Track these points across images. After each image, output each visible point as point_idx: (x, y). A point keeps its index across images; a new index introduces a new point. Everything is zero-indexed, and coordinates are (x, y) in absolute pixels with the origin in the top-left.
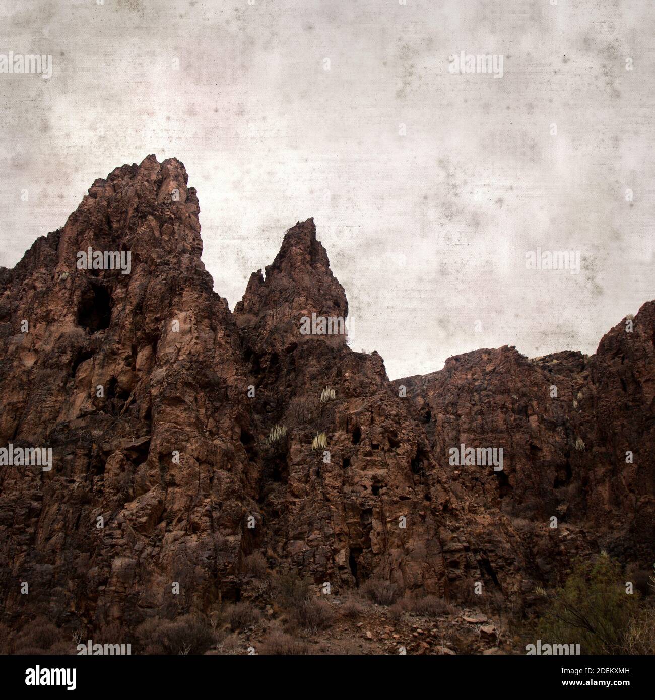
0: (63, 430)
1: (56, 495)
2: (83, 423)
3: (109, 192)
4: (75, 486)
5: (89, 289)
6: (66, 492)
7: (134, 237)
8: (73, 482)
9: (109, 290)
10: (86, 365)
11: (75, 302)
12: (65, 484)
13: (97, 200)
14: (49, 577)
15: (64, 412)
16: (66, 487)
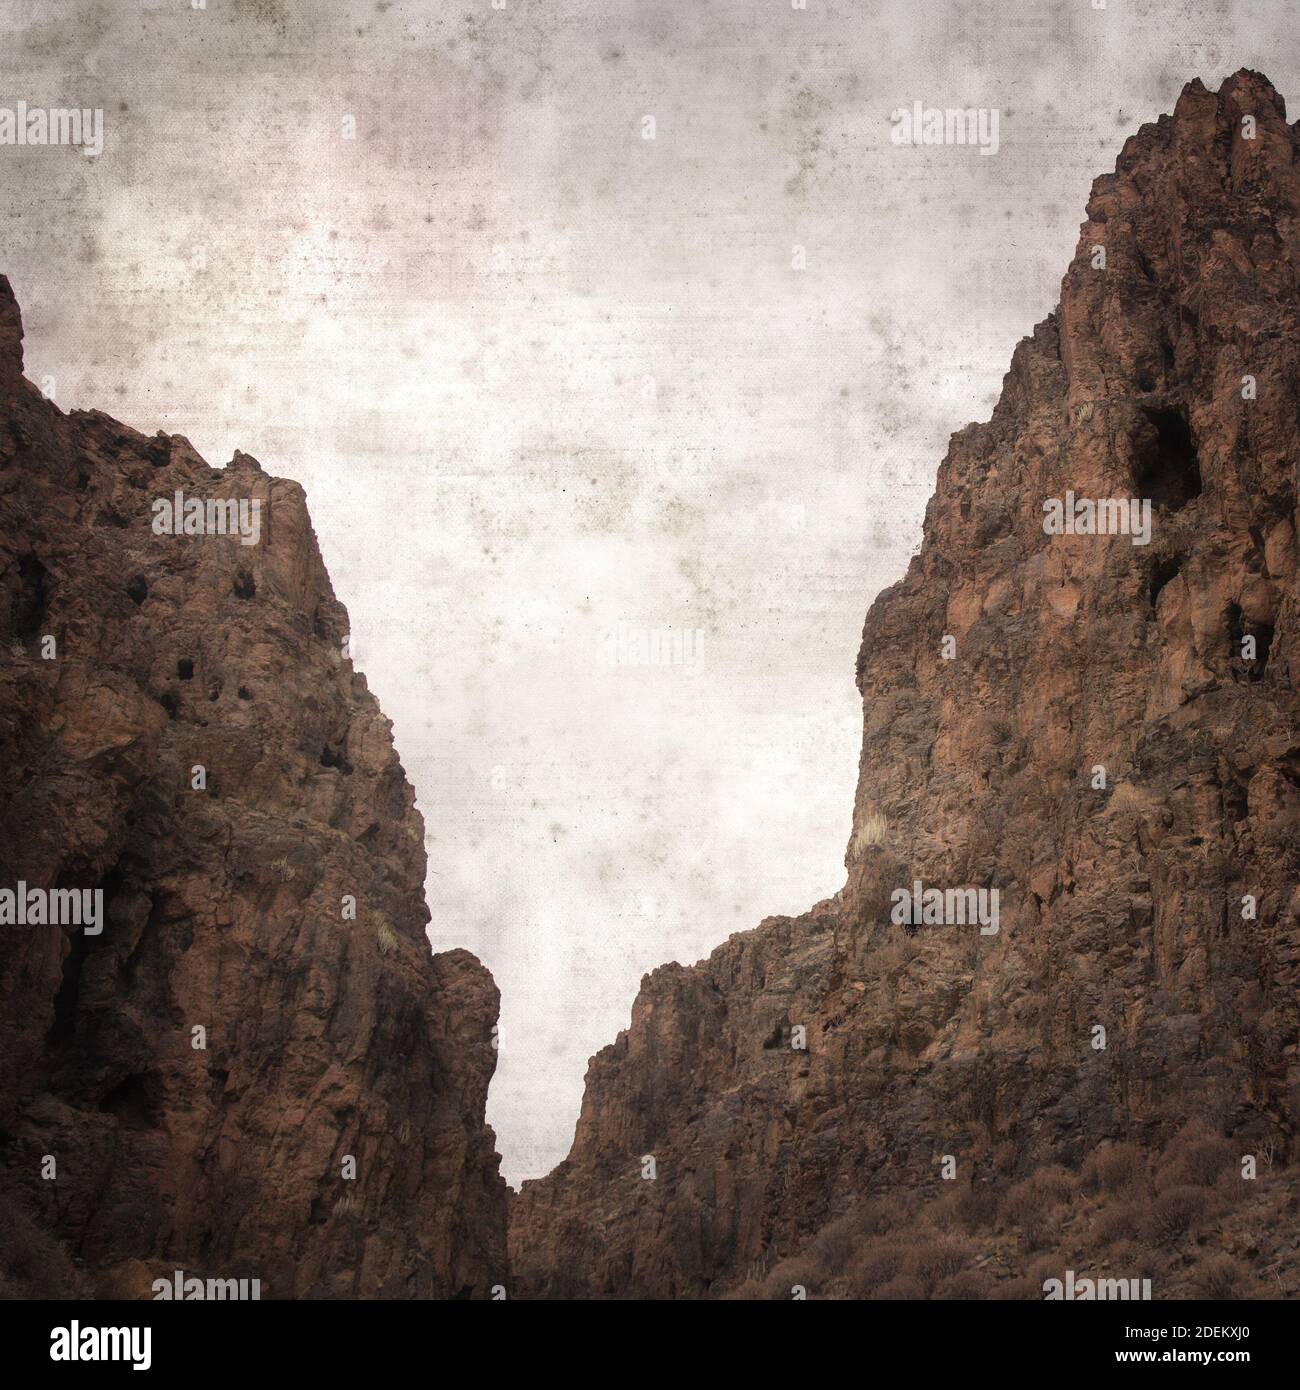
0: (1160, 736)
1: (1171, 877)
2: (1194, 715)
3: (1128, 198)
4: (1204, 848)
5: (1143, 424)
6: (1189, 866)
7: (1198, 288)
8: (1198, 841)
9: (1183, 413)
10: (1169, 592)
11: (1122, 460)
12: (1183, 850)
13: (1108, 224)
14: (1194, 1039)
15: (1154, 698)
16: (1186, 857)
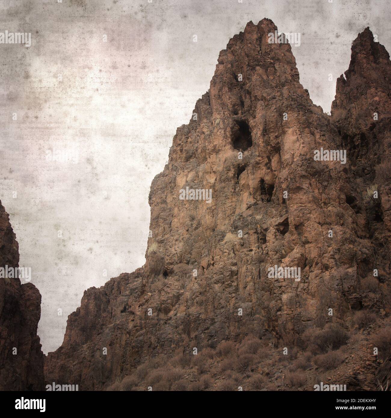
0: (240, 219)
1: (243, 261)
2: (250, 212)
3: (230, 57)
4: (253, 253)
5: (235, 125)
6: (248, 257)
7: (251, 84)
8: (251, 250)
9: (247, 121)
10: (243, 175)
11: (228, 136)
12: (247, 253)
13: (224, 65)
14: (250, 310)
15: (238, 207)
16: (248, 255)
